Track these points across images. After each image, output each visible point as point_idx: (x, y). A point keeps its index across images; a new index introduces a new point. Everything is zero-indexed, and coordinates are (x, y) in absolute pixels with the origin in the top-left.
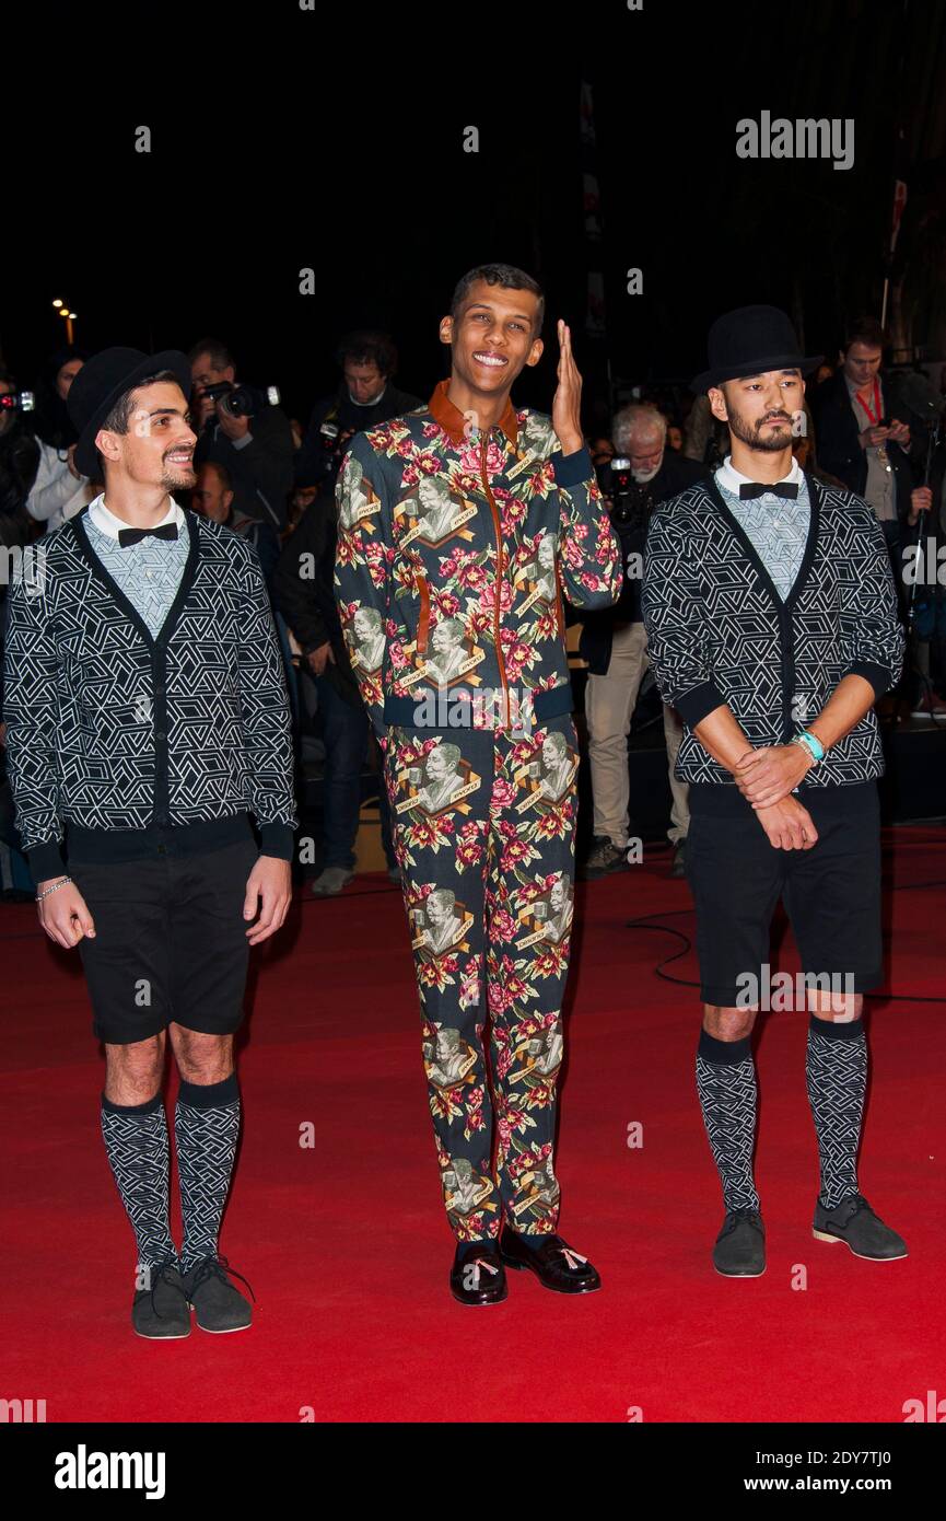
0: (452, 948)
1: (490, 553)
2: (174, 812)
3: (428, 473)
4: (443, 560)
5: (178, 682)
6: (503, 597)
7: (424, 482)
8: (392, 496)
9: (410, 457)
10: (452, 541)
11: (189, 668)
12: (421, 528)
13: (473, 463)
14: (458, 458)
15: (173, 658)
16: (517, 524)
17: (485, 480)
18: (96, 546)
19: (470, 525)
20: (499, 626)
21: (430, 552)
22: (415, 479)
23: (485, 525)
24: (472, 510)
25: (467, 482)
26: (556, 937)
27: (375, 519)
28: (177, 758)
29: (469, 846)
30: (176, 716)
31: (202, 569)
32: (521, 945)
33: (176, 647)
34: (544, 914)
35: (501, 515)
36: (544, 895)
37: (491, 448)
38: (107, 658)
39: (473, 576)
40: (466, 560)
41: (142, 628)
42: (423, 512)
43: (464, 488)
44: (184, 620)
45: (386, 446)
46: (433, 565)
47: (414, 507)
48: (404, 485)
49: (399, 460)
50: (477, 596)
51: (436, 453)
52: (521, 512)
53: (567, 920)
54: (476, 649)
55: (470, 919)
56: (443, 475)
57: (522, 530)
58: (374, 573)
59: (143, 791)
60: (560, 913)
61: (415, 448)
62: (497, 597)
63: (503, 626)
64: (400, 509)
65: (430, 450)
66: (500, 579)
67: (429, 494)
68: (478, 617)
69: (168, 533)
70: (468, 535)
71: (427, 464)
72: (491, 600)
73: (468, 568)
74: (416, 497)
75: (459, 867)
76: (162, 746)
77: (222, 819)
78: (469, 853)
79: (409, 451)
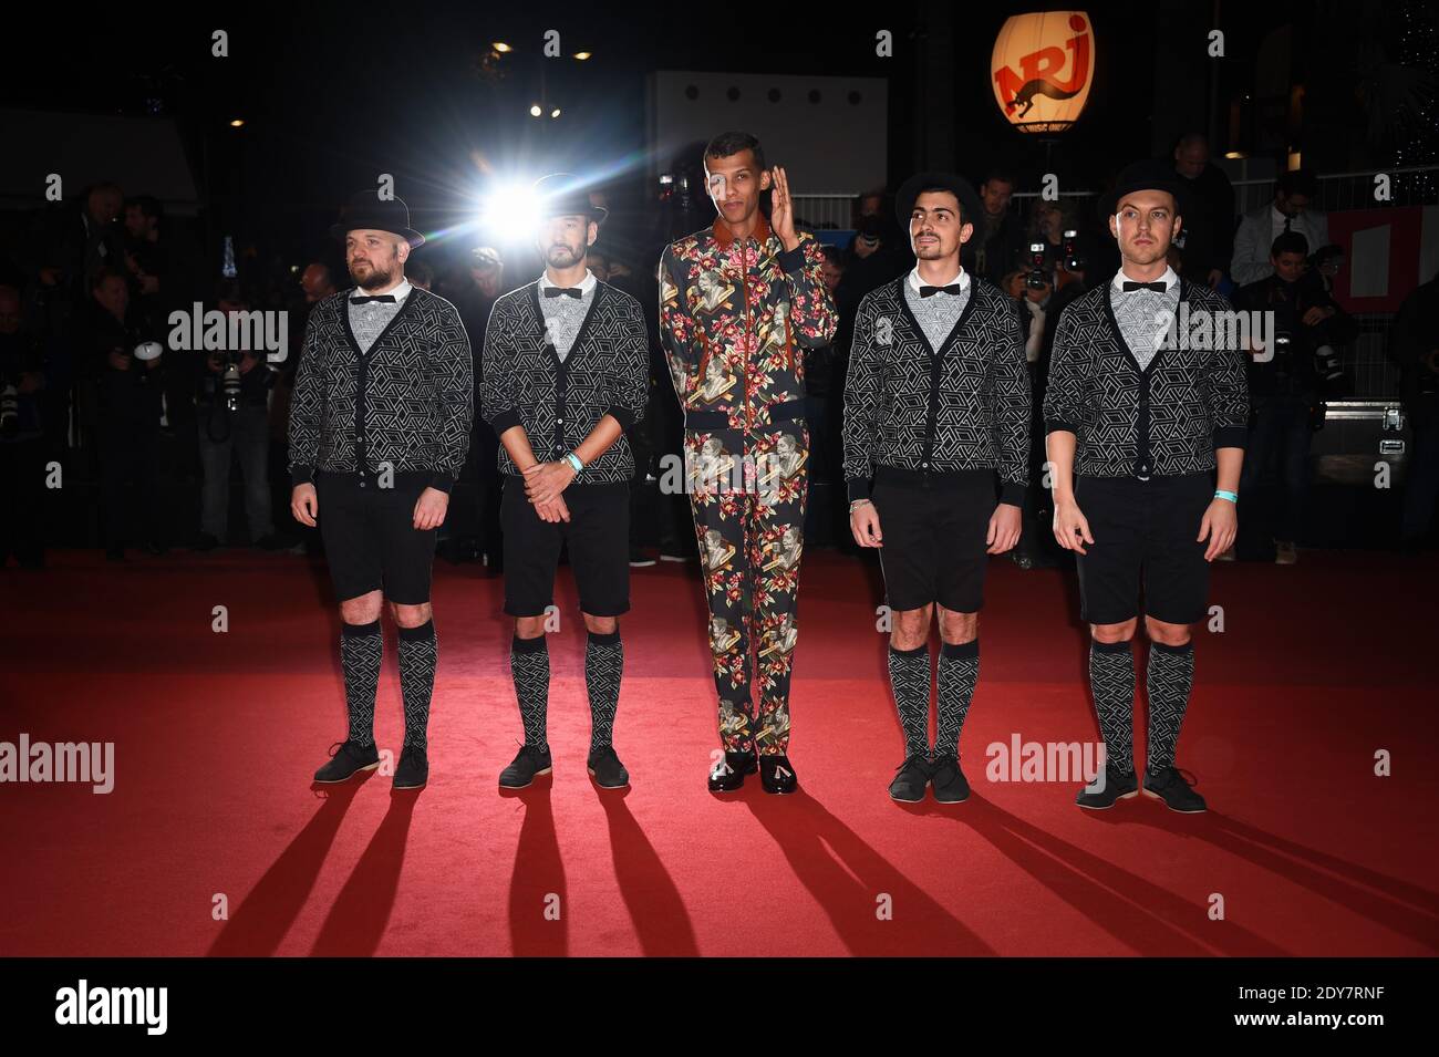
0: (721, 568)
1: (742, 316)
2: (934, 462)
3: (706, 269)
4: (714, 322)
5: (947, 382)
6: (751, 344)
7: (703, 275)
8: (685, 285)
9: (696, 259)
10: (720, 310)
11: (955, 374)
12: (703, 302)
13: (737, 261)
14: (728, 258)
15: (946, 366)
16: (762, 298)
17: (745, 270)
18: (907, 296)
19: (729, 299)
20: (747, 362)
21: (707, 317)
22: (698, 274)
23: (740, 299)
24: (732, 289)
25: (732, 273)
26: (787, 566)
27: (676, 298)
28: (941, 429)
29: (729, 504)
30: (944, 402)
31: (975, 314)
32: (765, 568)
33: (948, 360)
34: (778, 550)
35: (750, 292)
36: (779, 538)
37: (749, 251)
38: (903, 364)
39: (730, 331)
40: (728, 321)
41: (928, 347)
42: (703, 293)
43: (730, 277)
44: (956, 344)
45: (682, 253)
46: (708, 324)
47: (697, 290)
48: (690, 277)
49: (689, 262)
50: (732, 343)
51: (713, 256)
52: (764, 290)
53: (796, 555)
54: (731, 376)
55: (733, 550)
56: (717, 270)
57: (765, 302)
58: (678, 333)
59: (916, 448)
60: (790, 552)
61: (699, 253)
62: (746, 344)
63: (750, 363)
64: (690, 292)
65: (709, 254)
66: (748, 333)
67: (705, 282)
68: (733, 357)
69: (954, 290)
70: (729, 306)
71: (707, 263)
72: (742, 346)
73: (728, 326)
74: (697, 284)
75: (723, 516)
76: (932, 421)
77: (966, 471)
78: (729, 508)
79: (696, 255)
